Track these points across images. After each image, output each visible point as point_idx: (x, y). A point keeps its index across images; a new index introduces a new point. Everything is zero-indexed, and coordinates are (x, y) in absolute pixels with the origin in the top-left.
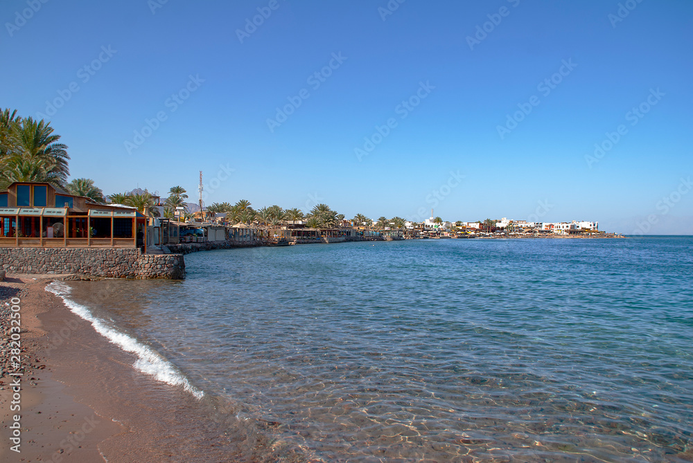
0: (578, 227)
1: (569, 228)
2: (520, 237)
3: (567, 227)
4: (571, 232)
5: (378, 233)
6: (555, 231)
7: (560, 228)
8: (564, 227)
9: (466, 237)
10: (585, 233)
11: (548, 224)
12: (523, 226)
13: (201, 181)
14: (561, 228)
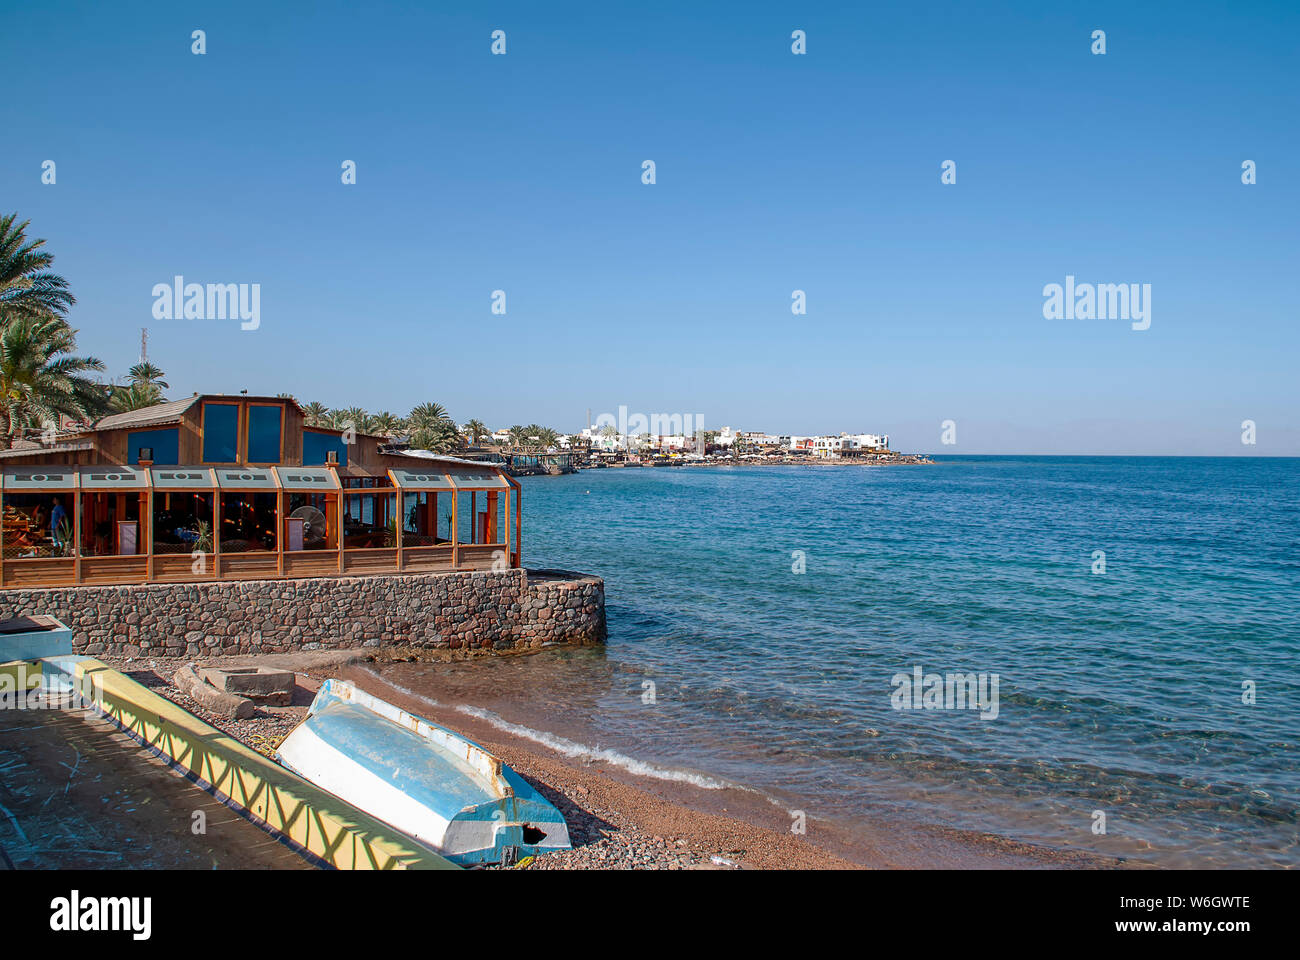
0: (856, 444)
1: (840, 447)
2: (758, 463)
3: (838, 444)
4: (844, 454)
5: (534, 459)
6: (815, 450)
7: (825, 447)
8: (831, 444)
9: (669, 464)
10: (869, 456)
11: (802, 439)
12: (760, 443)
13: (144, 348)
14: (827, 446)
